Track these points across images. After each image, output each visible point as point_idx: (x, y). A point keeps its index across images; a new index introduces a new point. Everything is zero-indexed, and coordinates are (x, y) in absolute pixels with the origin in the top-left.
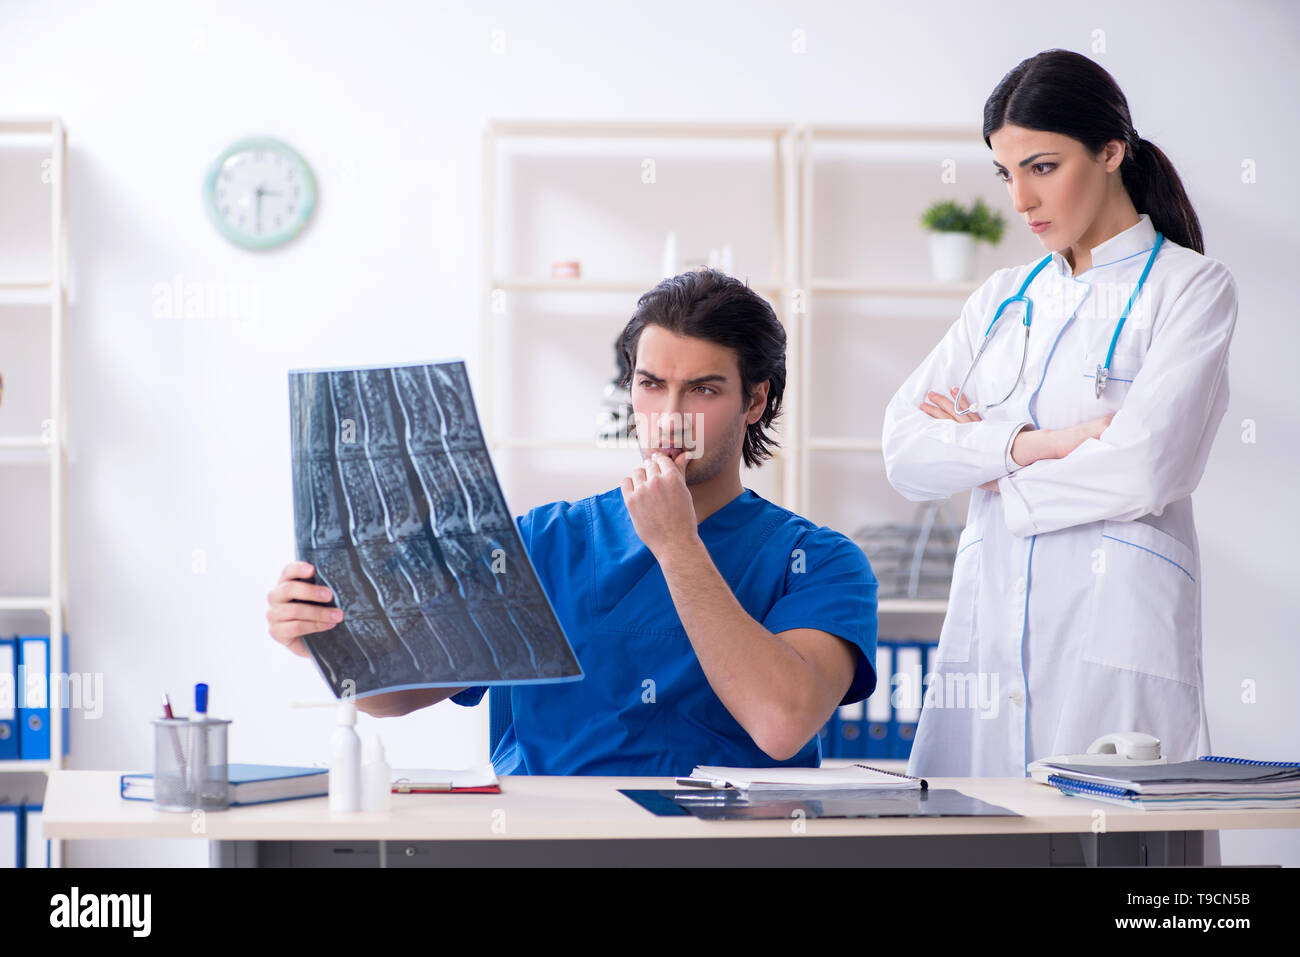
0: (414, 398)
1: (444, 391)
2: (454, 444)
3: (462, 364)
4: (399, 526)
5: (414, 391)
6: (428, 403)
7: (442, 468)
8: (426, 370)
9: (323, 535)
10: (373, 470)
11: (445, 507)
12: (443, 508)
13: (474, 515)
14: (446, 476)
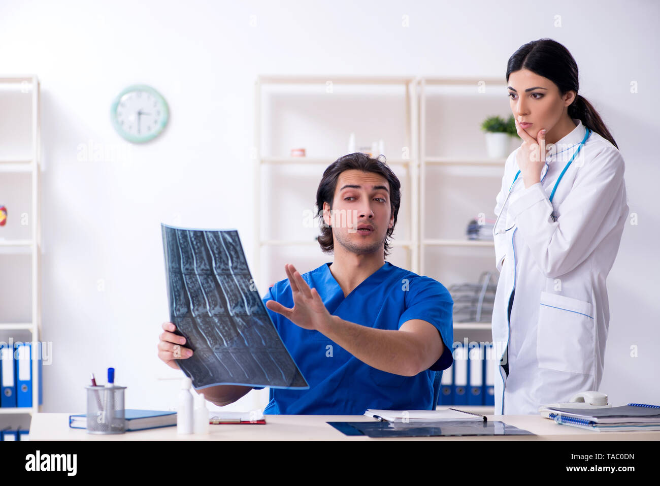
0: (215, 247)
1: (229, 245)
2: (235, 271)
3: (236, 232)
4: (213, 309)
5: (215, 243)
6: (222, 250)
7: (231, 282)
8: (220, 234)
9: (179, 310)
10: (199, 281)
11: (234, 301)
12: (233, 302)
13: (248, 307)
14: (233, 286)
